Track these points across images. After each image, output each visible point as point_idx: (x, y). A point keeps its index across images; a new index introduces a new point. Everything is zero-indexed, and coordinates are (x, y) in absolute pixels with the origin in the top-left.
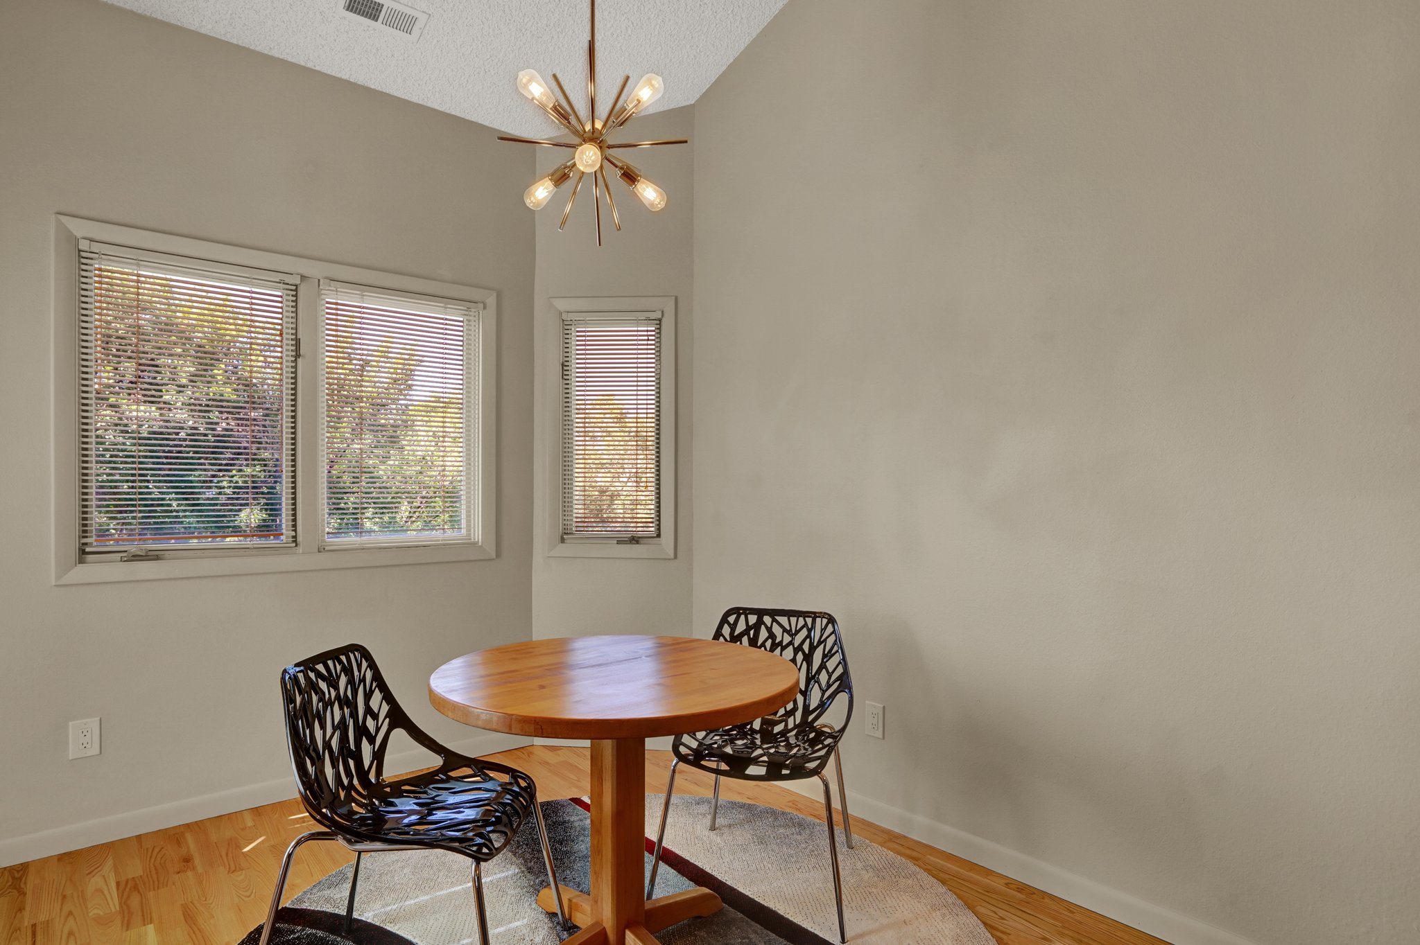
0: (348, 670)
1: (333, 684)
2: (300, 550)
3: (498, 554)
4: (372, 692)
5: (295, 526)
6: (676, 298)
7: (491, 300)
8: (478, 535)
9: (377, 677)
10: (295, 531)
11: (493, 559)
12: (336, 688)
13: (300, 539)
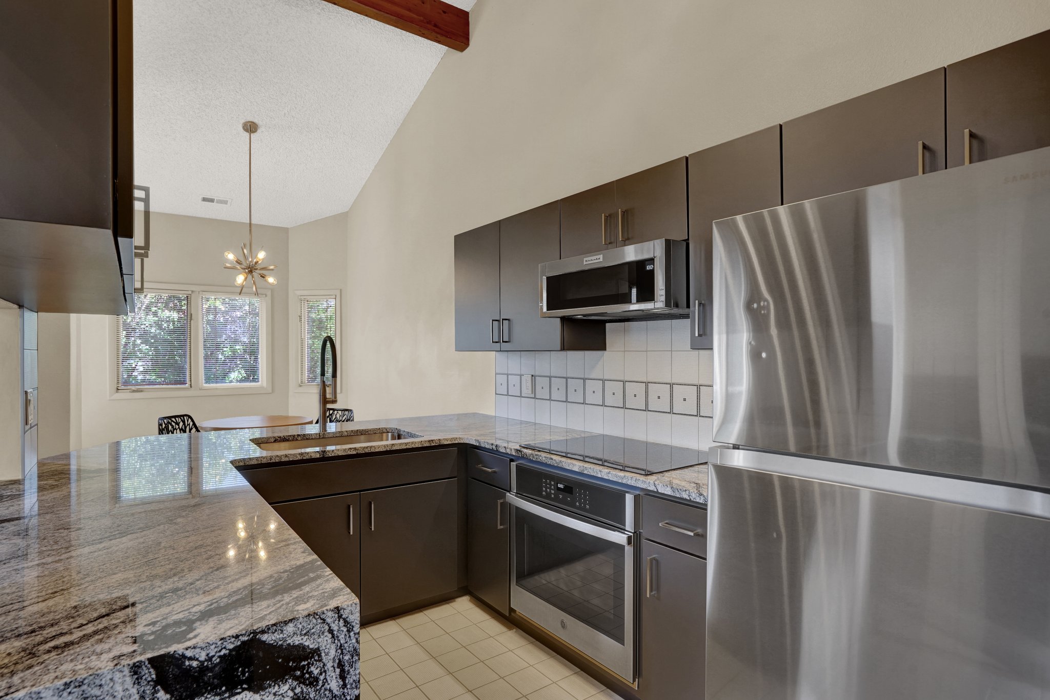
0: (184, 422)
1: (178, 424)
2: (193, 388)
3: (273, 391)
4: (192, 429)
5: (191, 380)
6: (341, 290)
7: (269, 293)
8: (265, 385)
9: (194, 424)
10: (191, 382)
11: (270, 393)
12: (179, 425)
13: (192, 385)
